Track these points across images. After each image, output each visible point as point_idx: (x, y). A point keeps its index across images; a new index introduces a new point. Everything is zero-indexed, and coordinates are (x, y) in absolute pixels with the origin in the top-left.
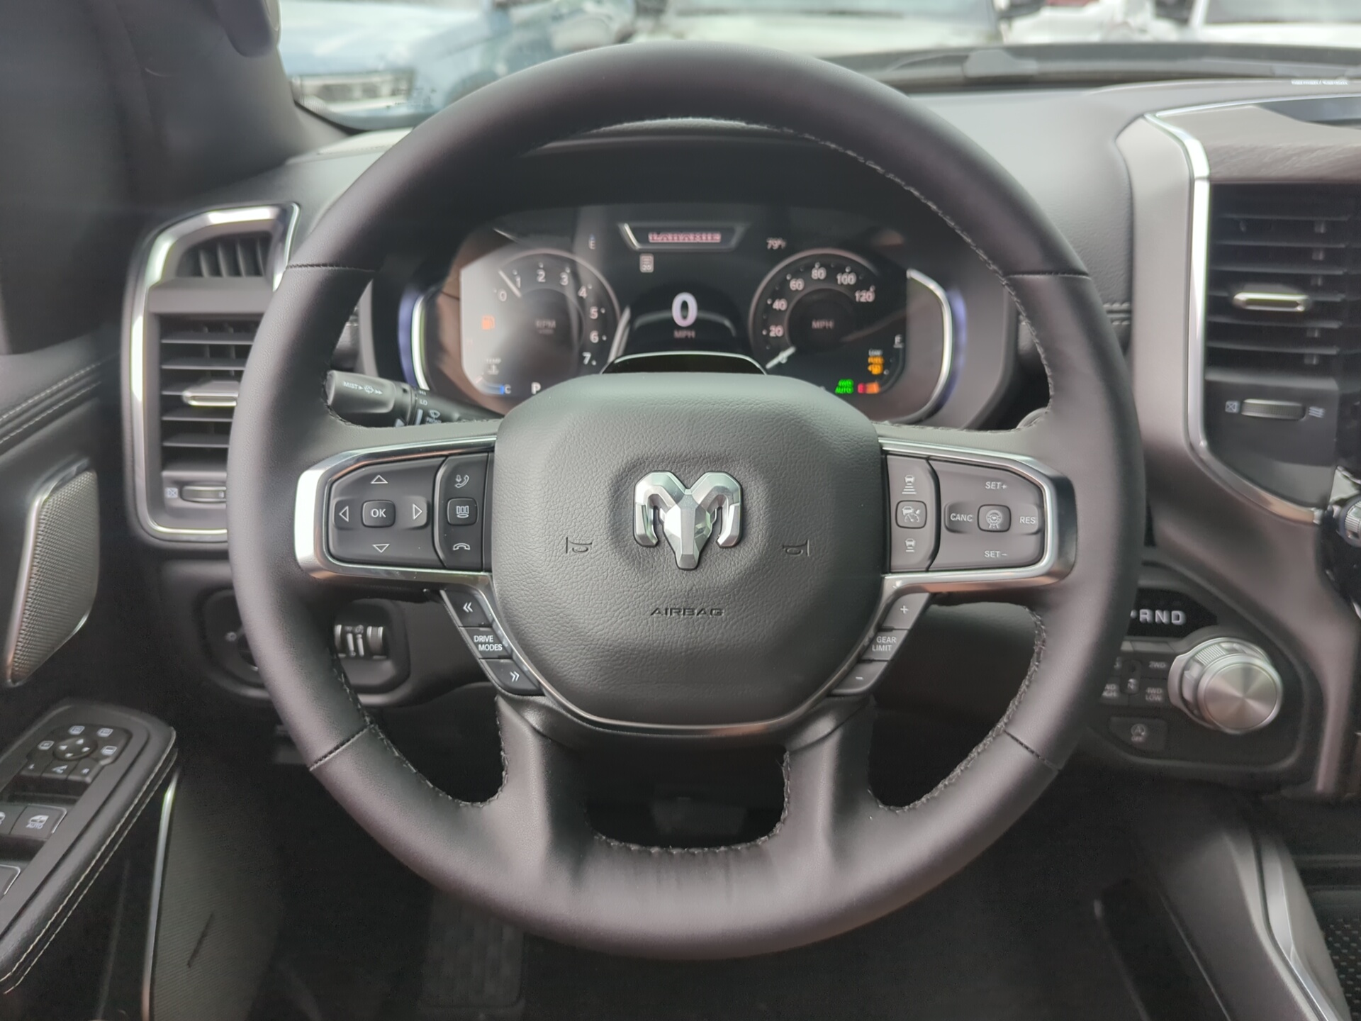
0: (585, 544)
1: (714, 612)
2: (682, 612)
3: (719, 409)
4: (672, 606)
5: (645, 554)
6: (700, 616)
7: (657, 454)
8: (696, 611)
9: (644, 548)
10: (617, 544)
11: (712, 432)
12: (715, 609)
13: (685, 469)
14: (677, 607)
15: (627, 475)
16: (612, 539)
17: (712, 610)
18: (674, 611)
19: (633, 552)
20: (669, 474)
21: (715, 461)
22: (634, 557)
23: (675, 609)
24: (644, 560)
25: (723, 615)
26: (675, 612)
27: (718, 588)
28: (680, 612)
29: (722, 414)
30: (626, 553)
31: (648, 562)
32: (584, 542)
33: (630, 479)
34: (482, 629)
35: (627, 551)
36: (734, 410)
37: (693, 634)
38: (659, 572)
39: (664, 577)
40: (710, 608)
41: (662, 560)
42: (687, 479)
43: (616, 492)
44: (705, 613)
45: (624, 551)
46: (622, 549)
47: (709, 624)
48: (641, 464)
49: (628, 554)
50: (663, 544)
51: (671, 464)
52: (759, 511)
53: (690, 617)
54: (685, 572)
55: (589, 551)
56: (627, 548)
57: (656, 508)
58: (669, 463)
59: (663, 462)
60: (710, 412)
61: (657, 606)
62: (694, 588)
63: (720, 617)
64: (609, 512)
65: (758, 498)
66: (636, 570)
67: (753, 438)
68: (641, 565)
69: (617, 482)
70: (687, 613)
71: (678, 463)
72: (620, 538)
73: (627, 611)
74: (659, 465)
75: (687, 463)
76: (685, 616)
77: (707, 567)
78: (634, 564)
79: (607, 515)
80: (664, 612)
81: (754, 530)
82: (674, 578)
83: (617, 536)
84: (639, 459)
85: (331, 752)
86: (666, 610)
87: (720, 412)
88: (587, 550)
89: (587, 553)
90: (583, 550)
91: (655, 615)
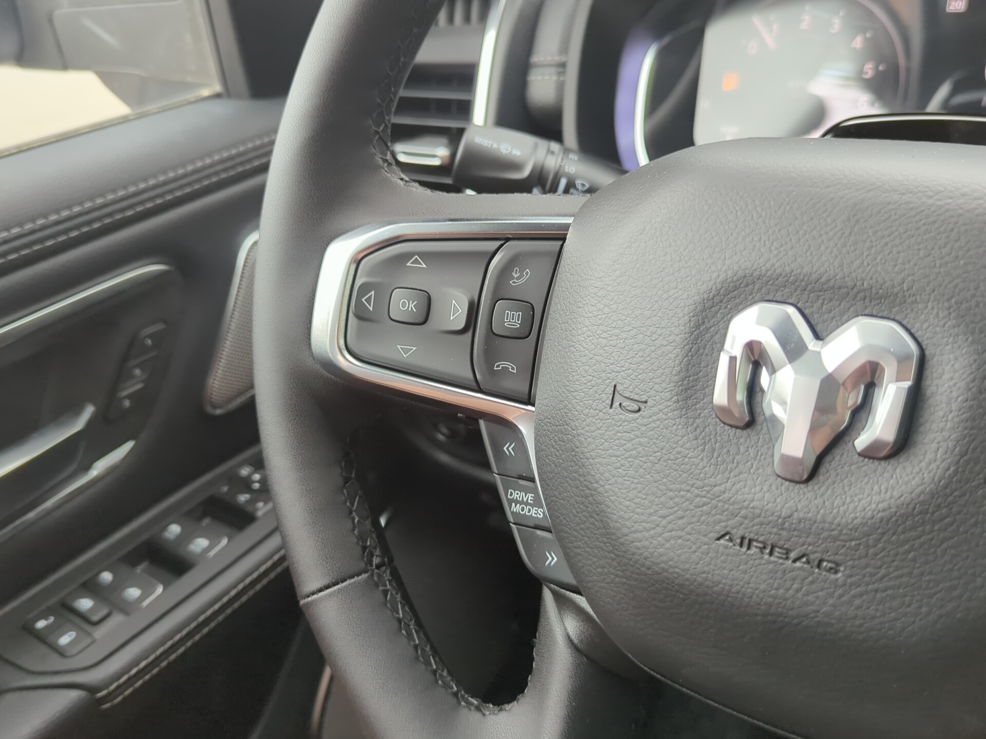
0: (638, 401)
1: (825, 564)
2: (768, 551)
3: (910, 203)
4: (752, 536)
5: (726, 438)
6: (798, 564)
7: (778, 271)
8: (793, 555)
9: (727, 427)
10: (684, 412)
11: (886, 244)
12: (829, 561)
13: (823, 304)
14: (761, 539)
15: (721, 301)
16: (678, 401)
17: (821, 561)
18: (755, 544)
19: (707, 430)
20: (791, 310)
21: (880, 298)
22: (707, 438)
23: (757, 541)
24: (722, 447)
25: (840, 575)
26: (756, 547)
27: (839, 525)
28: (764, 548)
29: (913, 213)
30: (696, 430)
31: (728, 451)
32: (636, 397)
33: (726, 307)
34: (522, 482)
35: (698, 426)
36: (941, 207)
37: (781, 591)
38: (741, 473)
39: (748, 483)
40: (818, 556)
41: (752, 455)
42: (824, 322)
43: (697, 327)
44: (808, 562)
45: (692, 424)
46: (691, 421)
47: (812, 583)
48: (747, 285)
49: (698, 431)
50: (759, 427)
51: (798, 292)
52: (948, 403)
53: (781, 561)
54: (787, 483)
55: (641, 412)
56: (698, 421)
57: (756, 366)
58: (796, 291)
59: (785, 286)
60: (891, 207)
61: (728, 529)
62: (796, 515)
63: (833, 577)
64: (680, 357)
65: (952, 379)
66: (705, 461)
67: (966, 264)
68: (715, 455)
69: (704, 309)
70: (776, 554)
71: (811, 292)
72: (690, 402)
73: (680, 522)
74: (777, 290)
75: (828, 295)
76: (772, 559)
77: (827, 483)
78: (703, 450)
79: (677, 362)
80: (738, 541)
81: (932, 436)
82: (765, 488)
83: (686, 399)
84: (745, 277)
85: (320, 590)
86: (743, 538)
87: (912, 209)
88: (639, 410)
89: (637, 415)
90: (633, 409)
91: (722, 541)
